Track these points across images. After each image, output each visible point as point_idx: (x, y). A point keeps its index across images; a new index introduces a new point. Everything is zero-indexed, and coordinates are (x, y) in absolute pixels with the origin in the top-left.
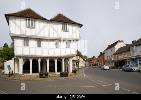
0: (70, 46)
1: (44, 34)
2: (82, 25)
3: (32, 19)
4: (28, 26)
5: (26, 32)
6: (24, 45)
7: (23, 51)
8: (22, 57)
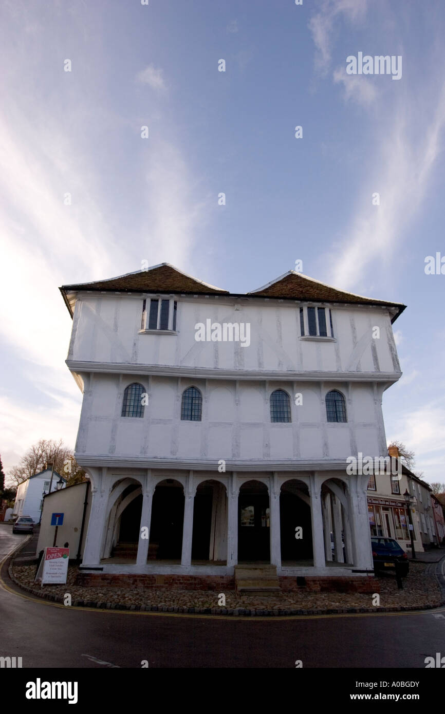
0: (345, 412)
1: (216, 357)
2: (402, 308)
3: (166, 296)
4: (146, 325)
5: (135, 353)
6: (124, 413)
7: (114, 439)
8: (109, 469)
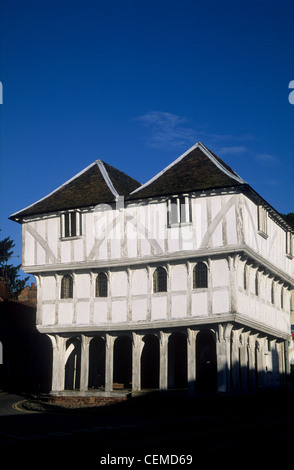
1: (109, 251)
3: (72, 211)
7: (57, 314)
